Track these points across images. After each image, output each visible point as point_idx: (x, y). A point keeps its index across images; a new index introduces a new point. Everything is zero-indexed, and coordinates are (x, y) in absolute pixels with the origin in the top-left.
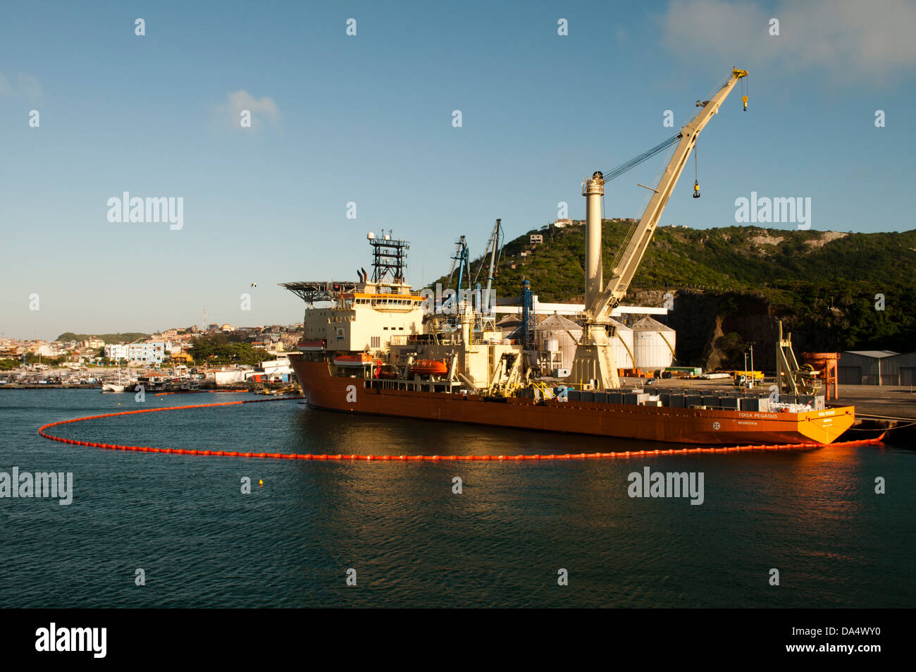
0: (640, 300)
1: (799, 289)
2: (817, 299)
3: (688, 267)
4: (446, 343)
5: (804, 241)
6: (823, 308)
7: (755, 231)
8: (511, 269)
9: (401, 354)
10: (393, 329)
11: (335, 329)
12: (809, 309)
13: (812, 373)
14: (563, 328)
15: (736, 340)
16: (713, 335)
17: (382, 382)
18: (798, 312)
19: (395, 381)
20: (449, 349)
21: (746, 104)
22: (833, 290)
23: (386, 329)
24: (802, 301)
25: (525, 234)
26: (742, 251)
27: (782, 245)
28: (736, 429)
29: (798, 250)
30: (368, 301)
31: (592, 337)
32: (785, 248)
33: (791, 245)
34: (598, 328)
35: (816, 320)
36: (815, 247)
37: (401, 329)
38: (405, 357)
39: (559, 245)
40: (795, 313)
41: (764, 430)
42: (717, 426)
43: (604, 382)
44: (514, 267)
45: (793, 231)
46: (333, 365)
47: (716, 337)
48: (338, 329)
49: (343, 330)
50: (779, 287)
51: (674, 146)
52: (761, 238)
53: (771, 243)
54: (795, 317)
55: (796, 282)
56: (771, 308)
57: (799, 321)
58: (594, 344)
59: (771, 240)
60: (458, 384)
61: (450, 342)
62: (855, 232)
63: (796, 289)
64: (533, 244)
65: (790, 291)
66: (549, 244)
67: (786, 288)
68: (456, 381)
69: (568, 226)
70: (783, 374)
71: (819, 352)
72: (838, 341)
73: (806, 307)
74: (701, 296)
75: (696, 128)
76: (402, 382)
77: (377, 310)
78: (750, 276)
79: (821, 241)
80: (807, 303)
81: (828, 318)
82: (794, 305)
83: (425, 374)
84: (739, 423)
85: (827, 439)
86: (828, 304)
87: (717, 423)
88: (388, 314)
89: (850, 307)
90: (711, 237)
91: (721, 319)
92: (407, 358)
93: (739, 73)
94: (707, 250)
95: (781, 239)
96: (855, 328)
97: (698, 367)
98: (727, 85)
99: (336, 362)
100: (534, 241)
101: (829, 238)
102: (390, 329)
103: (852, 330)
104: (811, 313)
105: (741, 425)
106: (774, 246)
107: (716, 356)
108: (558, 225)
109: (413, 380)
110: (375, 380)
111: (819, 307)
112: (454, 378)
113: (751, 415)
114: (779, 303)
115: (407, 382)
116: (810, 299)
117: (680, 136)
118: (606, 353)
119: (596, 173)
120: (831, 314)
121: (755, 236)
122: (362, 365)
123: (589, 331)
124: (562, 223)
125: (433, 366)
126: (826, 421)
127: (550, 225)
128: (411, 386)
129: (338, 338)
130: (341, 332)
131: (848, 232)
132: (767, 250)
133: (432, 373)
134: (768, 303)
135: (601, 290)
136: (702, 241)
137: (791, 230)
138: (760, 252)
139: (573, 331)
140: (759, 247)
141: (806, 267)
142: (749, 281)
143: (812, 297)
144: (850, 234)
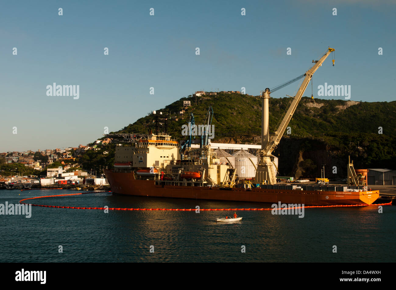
0: (256, 141)
1: (341, 137)
2: (351, 143)
3: (274, 121)
4: (196, 164)
5: (336, 106)
6: (354, 147)
7: (308, 100)
8: (176, 121)
9: (173, 169)
10: (164, 157)
11: (138, 157)
12: (347, 147)
13: (362, 177)
14: (224, 156)
15: (310, 163)
16: (298, 160)
17: (165, 182)
18: (341, 149)
19: (173, 181)
20: (200, 166)
21: (334, 63)
22: (359, 138)
23: (161, 157)
24: (343, 143)
25: (178, 100)
26: (300, 111)
27: (323, 108)
28: (335, 199)
29: (332, 111)
30: (154, 144)
31: (265, 161)
32: (324, 110)
33: (328, 108)
34: (267, 158)
35: (351, 153)
36: (341, 110)
37: (168, 157)
38: (177, 171)
39: (201, 107)
40: (340, 149)
41: (346, 199)
42: (327, 198)
43: (271, 181)
44: (177, 120)
45: (329, 100)
46: (136, 174)
47: (300, 161)
48: (139, 157)
49: (142, 157)
50: (331, 136)
51: (303, 78)
52: (311, 104)
53: (317, 107)
54: (340, 152)
55: (339, 133)
56: (328, 147)
57: (342, 153)
58: (266, 165)
59: (315, 105)
60: (206, 182)
61: (198, 164)
62: (363, 101)
63: (340, 137)
64: (185, 106)
65: (337, 138)
66: (195, 106)
67: (334, 136)
68: (204, 181)
69: (203, 95)
70: (350, 177)
71: (359, 169)
72: (362, 163)
73: (345, 146)
74: (289, 139)
75: (313, 72)
76: (177, 182)
77: (158, 148)
78: (305, 126)
79: (345, 106)
80: (346, 144)
81: (357, 152)
82: (339, 145)
83: (189, 178)
84: (336, 196)
85: (369, 203)
86: (356, 145)
87: (327, 196)
88: (162, 150)
89: (367, 147)
90: (283, 103)
91: (302, 152)
92: (179, 171)
93: (331, 50)
94: (281, 110)
95: (322, 105)
96: (370, 157)
97: (292, 177)
98: (326, 54)
99: (138, 173)
100: (186, 104)
101: (350, 104)
102: (163, 157)
103: (368, 158)
104: (348, 149)
105: (337, 197)
106: (319, 108)
107: (299, 171)
108: (198, 95)
109: (183, 181)
110: (160, 181)
111: (352, 146)
112: (204, 180)
113: (341, 193)
114: (332, 144)
115: (179, 182)
116: (347, 142)
117: (305, 75)
118: (271, 169)
119: (267, 89)
120: (358, 150)
121: (308, 103)
122: (154, 174)
123: (264, 159)
124: (200, 94)
125: (193, 174)
126: (369, 195)
127: (193, 95)
128: (181, 184)
129: (140, 161)
130: (141, 159)
131: (360, 101)
132: (314, 111)
133: (193, 178)
134: (327, 144)
135: (269, 141)
136: (278, 105)
137: (328, 100)
138: (311, 112)
139: (229, 158)
140: (310, 109)
141: (337, 121)
142: (305, 129)
143: (348, 141)
144: (361, 102)
